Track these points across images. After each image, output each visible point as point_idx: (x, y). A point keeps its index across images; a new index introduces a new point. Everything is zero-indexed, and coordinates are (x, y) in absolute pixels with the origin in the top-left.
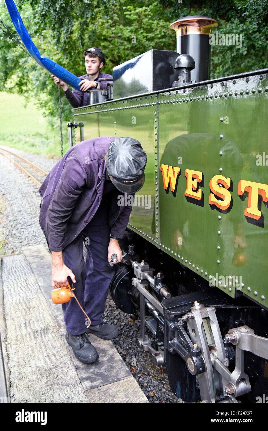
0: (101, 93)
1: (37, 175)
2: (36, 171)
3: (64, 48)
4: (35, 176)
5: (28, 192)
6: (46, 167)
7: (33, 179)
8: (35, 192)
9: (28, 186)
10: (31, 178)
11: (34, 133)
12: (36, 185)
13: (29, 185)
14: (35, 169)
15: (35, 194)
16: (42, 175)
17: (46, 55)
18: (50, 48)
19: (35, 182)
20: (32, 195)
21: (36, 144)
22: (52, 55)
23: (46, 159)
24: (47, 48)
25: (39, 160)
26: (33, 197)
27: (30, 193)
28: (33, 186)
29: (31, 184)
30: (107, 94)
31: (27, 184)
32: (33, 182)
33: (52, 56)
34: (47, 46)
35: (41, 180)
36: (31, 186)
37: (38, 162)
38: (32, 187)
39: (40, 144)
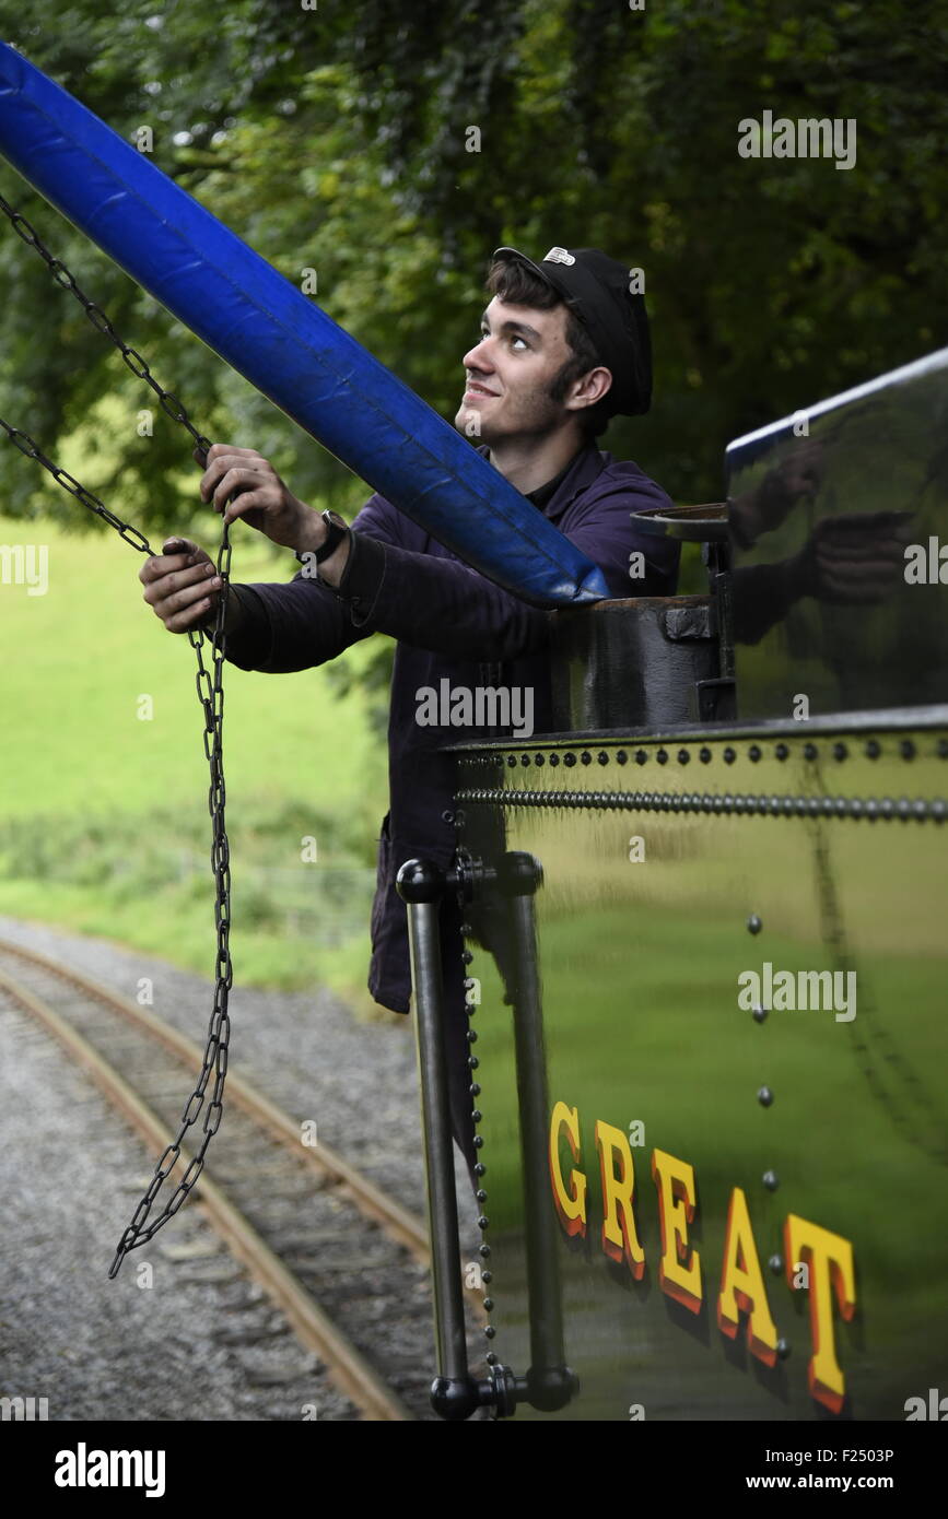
0: (663, 627)
1: (264, 1180)
2: (262, 1142)
3: (442, 195)
4: (244, 1189)
5: (173, 1340)
6: (342, 1100)
7: (226, 1226)
8: (232, 1344)
9: (182, 1284)
10: (213, 1210)
11: (271, 814)
12: (243, 1276)
13: (185, 1271)
14: (248, 1126)
15: (232, 1362)
16: (300, 1185)
17: (331, 241)
18: (361, 190)
19: (236, 1251)
20: (201, 1371)
21: (279, 899)
22: (380, 239)
23: (353, 1028)
24: (344, 188)
25: (295, 1042)
26: (206, 1389)
27: (190, 1351)
28: (220, 1285)
29: (203, 1260)
30: (707, 633)
31: (178, 1262)
32: (223, 1249)
33: (383, 248)
34: (344, 177)
35: (288, 1225)
36: (199, 1283)
37: (280, 1061)
38: (212, 1295)
39: (312, 901)
